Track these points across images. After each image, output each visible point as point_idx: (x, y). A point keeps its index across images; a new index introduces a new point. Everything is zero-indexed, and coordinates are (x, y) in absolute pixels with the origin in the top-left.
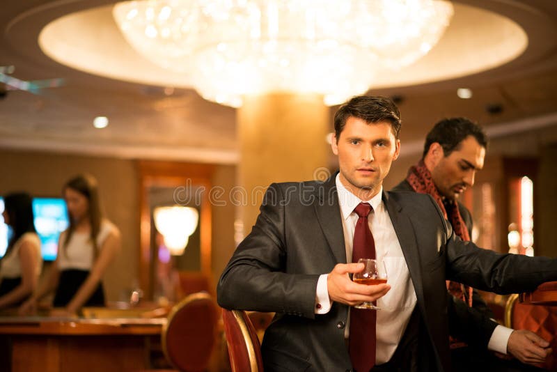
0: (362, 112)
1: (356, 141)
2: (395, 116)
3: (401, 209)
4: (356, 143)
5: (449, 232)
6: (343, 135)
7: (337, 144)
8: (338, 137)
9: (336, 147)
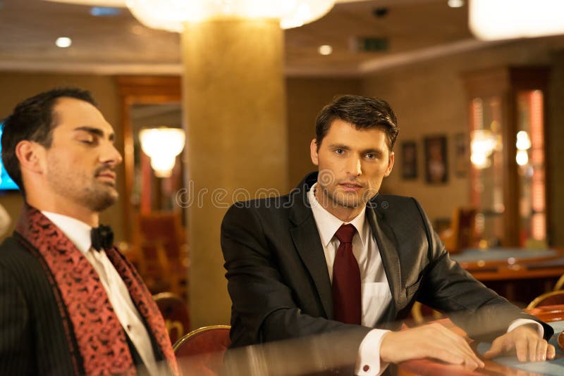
0: (351, 115)
1: (342, 150)
2: (391, 122)
4: (340, 152)
6: (326, 141)
7: (317, 151)
8: (319, 143)
9: (316, 155)
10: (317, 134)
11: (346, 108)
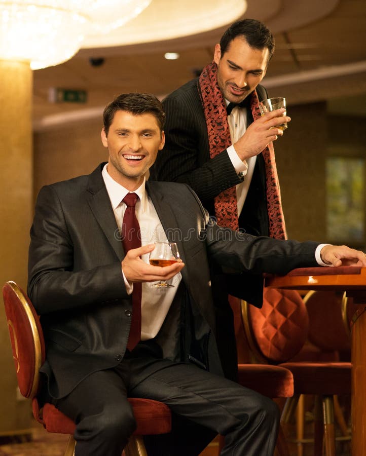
0: (129, 105)
3: (163, 197)
4: (124, 134)
5: (207, 218)
7: (107, 137)
8: (107, 131)
9: (106, 139)
10: (105, 124)
11: (126, 101)
